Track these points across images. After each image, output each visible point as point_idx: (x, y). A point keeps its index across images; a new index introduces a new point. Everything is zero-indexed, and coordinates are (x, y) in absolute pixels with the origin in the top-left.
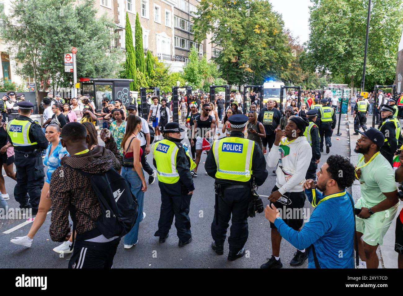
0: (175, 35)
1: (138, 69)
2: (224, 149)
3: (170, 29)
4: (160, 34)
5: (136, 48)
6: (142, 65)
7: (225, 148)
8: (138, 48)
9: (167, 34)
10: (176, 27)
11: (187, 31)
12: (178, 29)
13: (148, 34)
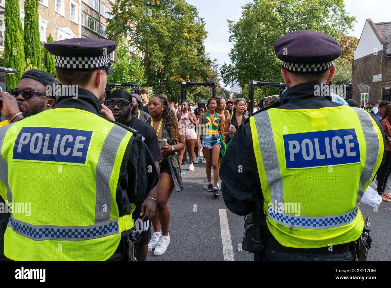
0: (82, 35)
1: (28, 60)
2: (292, 159)
3: (76, 25)
4: (63, 29)
5: (26, 27)
6: (36, 54)
7: (298, 155)
8: (29, 27)
9: (73, 31)
10: (84, 25)
11: (96, 32)
12: (86, 29)
13: (45, 26)
